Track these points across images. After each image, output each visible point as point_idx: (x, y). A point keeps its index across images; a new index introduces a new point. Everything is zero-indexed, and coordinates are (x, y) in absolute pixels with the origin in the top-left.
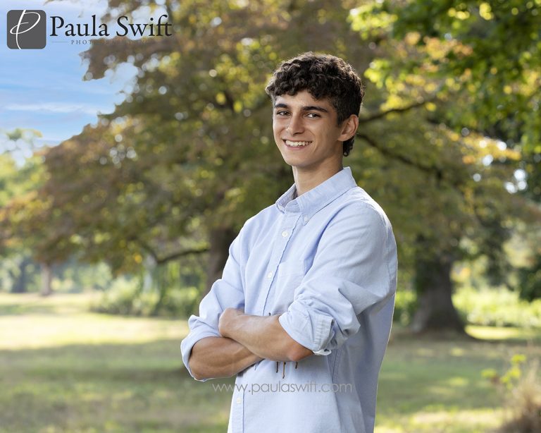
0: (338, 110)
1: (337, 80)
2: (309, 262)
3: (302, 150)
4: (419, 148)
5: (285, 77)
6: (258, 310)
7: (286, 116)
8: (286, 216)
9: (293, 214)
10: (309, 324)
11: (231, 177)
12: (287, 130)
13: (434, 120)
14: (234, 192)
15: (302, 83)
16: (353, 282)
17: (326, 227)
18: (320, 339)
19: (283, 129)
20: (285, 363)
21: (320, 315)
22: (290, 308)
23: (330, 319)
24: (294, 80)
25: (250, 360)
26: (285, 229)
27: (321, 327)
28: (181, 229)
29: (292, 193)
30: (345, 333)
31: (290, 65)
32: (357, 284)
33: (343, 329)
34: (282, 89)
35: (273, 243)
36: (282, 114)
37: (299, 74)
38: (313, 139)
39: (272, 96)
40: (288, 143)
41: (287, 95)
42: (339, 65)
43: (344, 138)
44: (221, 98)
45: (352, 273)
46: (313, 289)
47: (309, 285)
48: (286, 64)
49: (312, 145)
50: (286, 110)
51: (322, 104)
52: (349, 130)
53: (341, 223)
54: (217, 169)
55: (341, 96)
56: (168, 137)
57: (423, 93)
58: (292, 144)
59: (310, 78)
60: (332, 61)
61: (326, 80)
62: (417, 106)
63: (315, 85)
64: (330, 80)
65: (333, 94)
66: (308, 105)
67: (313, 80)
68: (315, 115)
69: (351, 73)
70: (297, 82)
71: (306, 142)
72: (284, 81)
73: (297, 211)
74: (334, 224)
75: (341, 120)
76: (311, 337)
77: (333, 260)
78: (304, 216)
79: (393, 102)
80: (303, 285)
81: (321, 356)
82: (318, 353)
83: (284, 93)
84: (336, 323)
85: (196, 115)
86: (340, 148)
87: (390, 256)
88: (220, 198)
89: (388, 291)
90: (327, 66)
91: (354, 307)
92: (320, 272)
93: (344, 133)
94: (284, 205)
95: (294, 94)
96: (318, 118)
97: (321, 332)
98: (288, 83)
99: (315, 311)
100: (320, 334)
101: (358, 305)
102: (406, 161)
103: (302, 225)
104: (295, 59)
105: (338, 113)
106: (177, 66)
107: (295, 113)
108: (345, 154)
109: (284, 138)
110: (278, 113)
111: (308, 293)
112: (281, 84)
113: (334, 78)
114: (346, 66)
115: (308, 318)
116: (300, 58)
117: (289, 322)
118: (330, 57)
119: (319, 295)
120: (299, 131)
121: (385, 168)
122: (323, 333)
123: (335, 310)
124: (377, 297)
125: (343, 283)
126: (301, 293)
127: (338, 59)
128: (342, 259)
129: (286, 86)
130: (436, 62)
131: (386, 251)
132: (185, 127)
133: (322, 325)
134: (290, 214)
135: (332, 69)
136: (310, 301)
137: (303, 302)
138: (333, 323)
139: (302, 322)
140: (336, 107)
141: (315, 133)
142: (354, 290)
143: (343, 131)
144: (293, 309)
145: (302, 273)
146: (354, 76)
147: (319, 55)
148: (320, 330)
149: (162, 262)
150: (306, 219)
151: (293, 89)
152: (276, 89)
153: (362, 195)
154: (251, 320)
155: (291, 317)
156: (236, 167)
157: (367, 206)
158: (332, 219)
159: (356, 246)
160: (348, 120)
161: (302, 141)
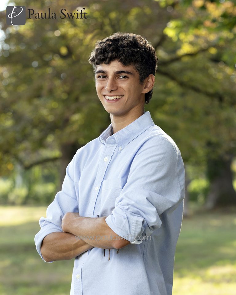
0: (140, 72)
1: (138, 51)
2: (125, 179)
3: (117, 102)
4: (206, 80)
5: (101, 51)
6: (89, 213)
7: (104, 79)
8: (106, 147)
9: (111, 145)
10: (127, 223)
11: (73, 106)
12: (105, 88)
13: (216, 60)
14: (76, 117)
15: (113, 55)
16: (156, 193)
17: (136, 154)
18: (135, 233)
19: (103, 88)
20: (110, 250)
21: (135, 217)
22: (113, 212)
23: (141, 219)
24: (108, 53)
25: (85, 247)
26: (106, 156)
27: (135, 225)
28: (41, 144)
29: (109, 131)
30: (152, 228)
31: (104, 43)
32: (158, 194)
33: (150, 225)
34: (100, 60)
35: (98, 166)
36: (101, 77)
37: (111, 48)
38: (124, 94)
39: (94, 65)
40: (107, 97)
41: (104, 64)
42: (139, 40)
43: (146, 91)
44: (64, 51)
45: (155, 186)
46: (129, 198)
47: (126, 195)
48: (101, 43)
49: (124, 98)
50: (104, 75)
51: (129, 69)
52: (149, 85)
53: (146, 151)
54: (64, 101)
55: (141, 62)
56: (28, 80)
57: (207, 41)
58: (110, 98)
59: (119, 51)
60: (133, 37)
61: (130, 52)
62: (204, 50)
63: (123, 56)
64: (133, 52)
65: (136, 61)
66: (119, 70)
67: (121, 52)
68: (124, 77)
69: (148, 45)
70: (110, 54)
71: (119, 96)
72: (101, 54)
73: (114, 143)
74: (141, 152)
75: (142, 79)
76: (129, 232)
77: (142, 177)
78: (119, 147)
79: (186, 49)
80: (122, 195)
81: (135, 245)
82: (133, 242)
83: (102, 63)
84: (145, 222)
85: (46, 64)
86: (143, 98)
87: (180, 173)
88: (66, 122)
89: (180, 197)
90: (130, 42)
91: (157, 210)
92: (132, 187)
93: (146, 88)
94: (105, 139)
95: (108, 63)
96: (126, 78)
97: (136, 228)
98: (104, 56)
99: (131, 214)
100: (134, 229)
101: (160, 208)
102: (196, 90)
103: (118, 153)
104: (108, 38)
105: (140, 75)
106: (32, 29)
107: (110, 77)
108: (146, 102)
109: (104, 94)
110: (99, 77)
111: (125, 201)
112: (99, 56)
113: (136, 50)
114: (144, 41)
115: (126, 219)
116: (111, 37)
117: (112, 222)
118: (132, 35)
119: (133, 203)
120: (114, 89)
121: (183, 95)
122: (137, 229)
123: (144, 213)
124: (172, 202)
125: (150, 194)
126: (120, 201)
127: (138, 36)
128: (148, 176)
129: (103, 57)
130: (214, 21)
131: (177, 170)
132: (39, 72)
133: (136, 223)
134: (109, 145)
135: (134, 44)
136: (127, 207)
137: (122, 207)
138: (143, 222)
139: (122, 222)
140: (138, 70)
141: (125, 89)
142: (157, 198)
143: (144, 86)
144: (115, 212)
145: (120, 187)
146: (149, 47)
147: (125, 35)
148: (135, 227)
149: (28, 168)
150: (120, 149)
151: (108, 60)
152: (96, 60)
153: (159, 131)
154: (85, 221)
155: (114, 219)
156: (77, 99)
157: (163, 139)
158: (139, 149)
159: (156, 167)
160: (147, 79)
161: (117, 96)
